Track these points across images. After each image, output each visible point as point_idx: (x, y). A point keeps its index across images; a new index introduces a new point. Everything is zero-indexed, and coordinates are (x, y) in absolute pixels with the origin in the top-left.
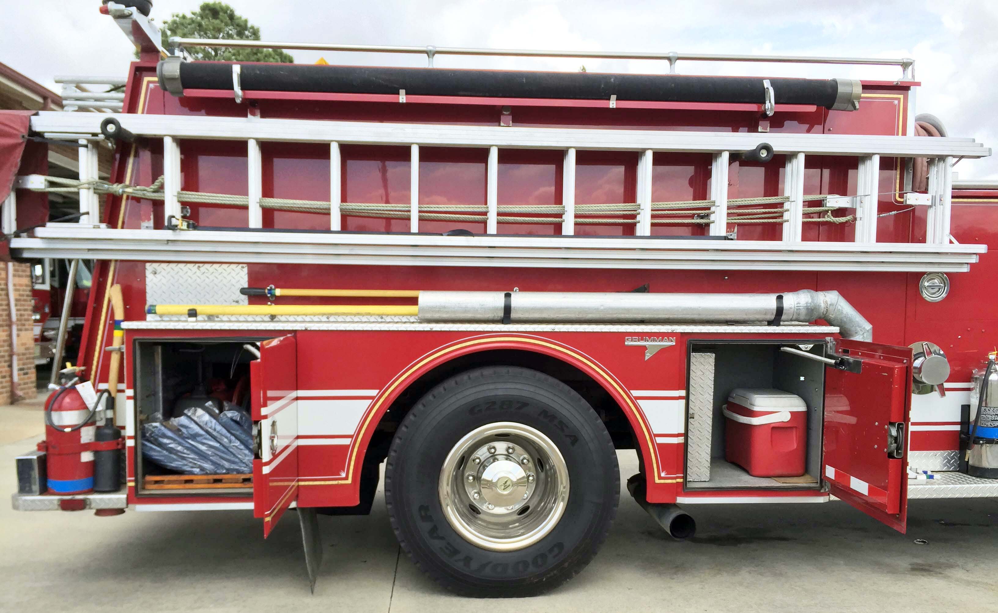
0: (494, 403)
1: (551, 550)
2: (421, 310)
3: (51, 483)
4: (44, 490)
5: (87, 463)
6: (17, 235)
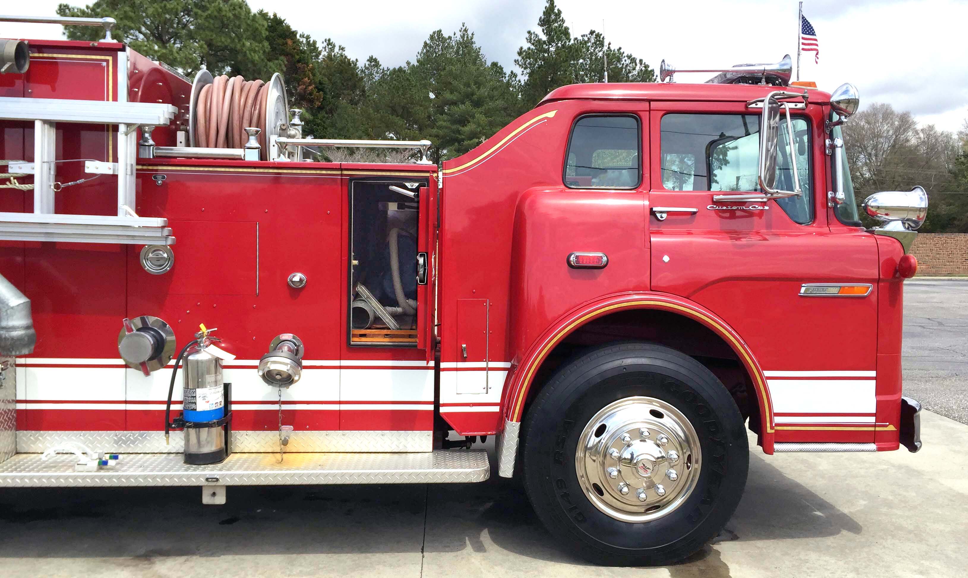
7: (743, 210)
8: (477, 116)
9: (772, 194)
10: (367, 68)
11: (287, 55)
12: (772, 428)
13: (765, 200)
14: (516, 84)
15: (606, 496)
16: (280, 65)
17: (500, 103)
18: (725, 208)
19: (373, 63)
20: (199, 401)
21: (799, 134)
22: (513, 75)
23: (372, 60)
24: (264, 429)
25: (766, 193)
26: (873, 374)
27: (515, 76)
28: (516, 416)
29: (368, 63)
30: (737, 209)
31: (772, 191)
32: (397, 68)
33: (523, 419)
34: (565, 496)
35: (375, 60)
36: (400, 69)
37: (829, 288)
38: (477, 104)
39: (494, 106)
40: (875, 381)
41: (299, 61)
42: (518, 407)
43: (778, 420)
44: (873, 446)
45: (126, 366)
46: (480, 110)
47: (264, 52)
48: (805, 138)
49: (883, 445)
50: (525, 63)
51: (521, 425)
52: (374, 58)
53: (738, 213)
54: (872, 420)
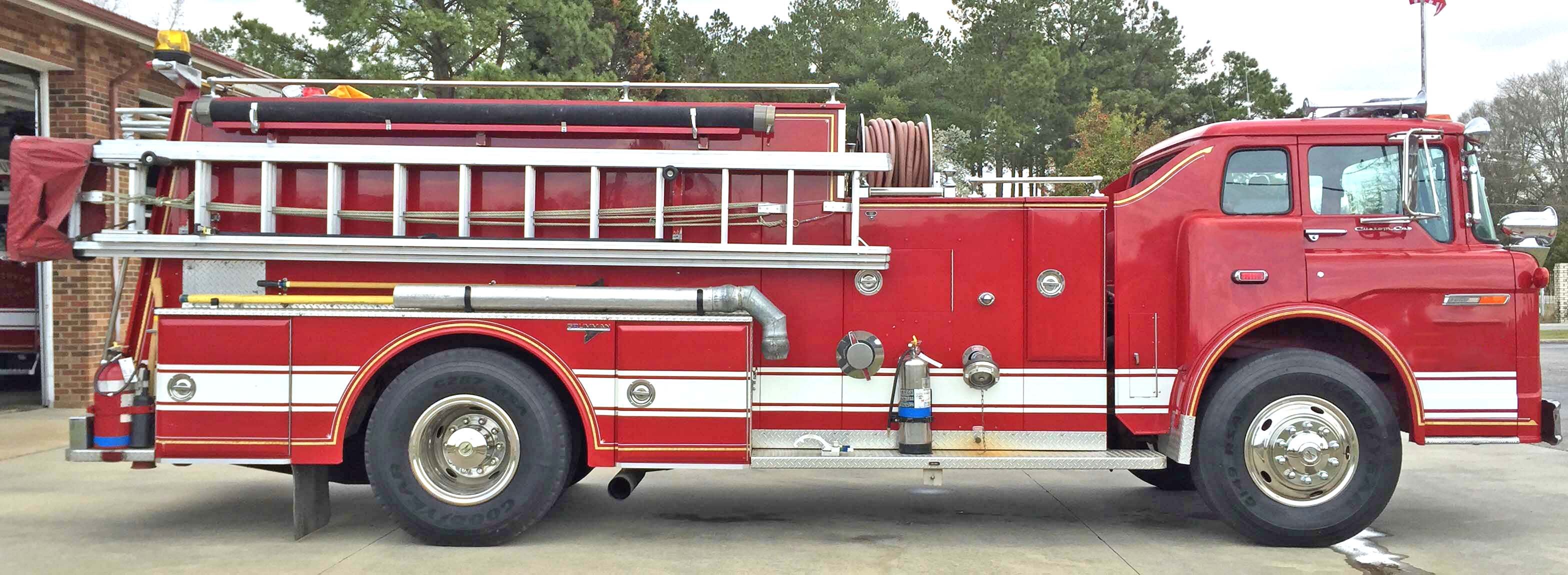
0: (455, 378)
1: (503, 506)
2: (396, 300)
3: (98, 439)
4: (91, 445)
5: (125, 423)
6: (79, 239)
7: (1388, 231)
8: (887, 99)
9: (1415, 216)
10: (709, 29)
11: (613, 19)
12: (1423, 421)
13: (1408, 221)
14: (950, 47)
15: (1273, 482)
16: (607, 35)
17: (924, 77)
18: (1371, 229)
19: (720, 21)
20: (917, 400)
21: (1435, 162)
22: (946, 32)
23: (718, 15)
24: (958, 429)
25: (1410, 215)
26: (1514, 374)
27: (948, 33)
28: (1192, 410)
29: (712, 21)
30: (1383, 230)
31: (1415, 213)
32: (759, 28)
33: (1200, 414)
34: (1237, 482)
35: (724, 16)
36: (765, 31)
37: (1470, 299)
38: (889, 79)
39: (915, 82)
40: (1515, 381)
41: (629, 28)
42: (1194, 403)
43: (1427, 416)
44: (1516, 439)
45: (842, 374)
46: (893, 88)
47: (586, 17)
48: (1443, 165)
49: (1526, 438)
50: (965, 14)
51: (1196, 419)
52: (721, 12)
53: (1382, 234)
54: (1514, 415)
